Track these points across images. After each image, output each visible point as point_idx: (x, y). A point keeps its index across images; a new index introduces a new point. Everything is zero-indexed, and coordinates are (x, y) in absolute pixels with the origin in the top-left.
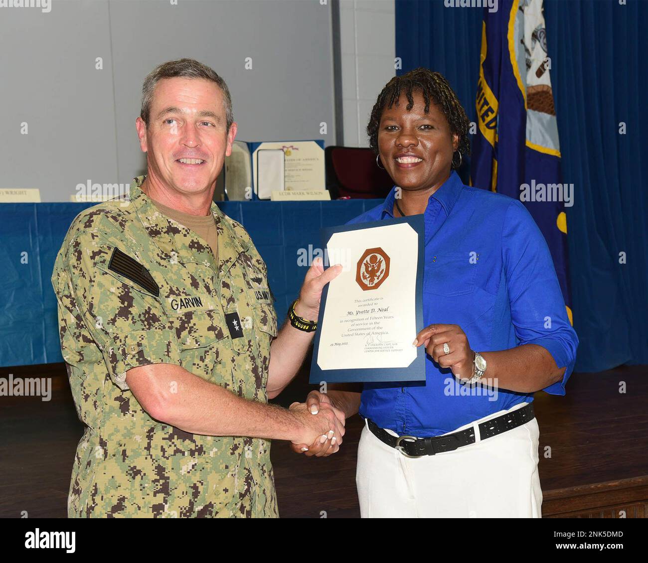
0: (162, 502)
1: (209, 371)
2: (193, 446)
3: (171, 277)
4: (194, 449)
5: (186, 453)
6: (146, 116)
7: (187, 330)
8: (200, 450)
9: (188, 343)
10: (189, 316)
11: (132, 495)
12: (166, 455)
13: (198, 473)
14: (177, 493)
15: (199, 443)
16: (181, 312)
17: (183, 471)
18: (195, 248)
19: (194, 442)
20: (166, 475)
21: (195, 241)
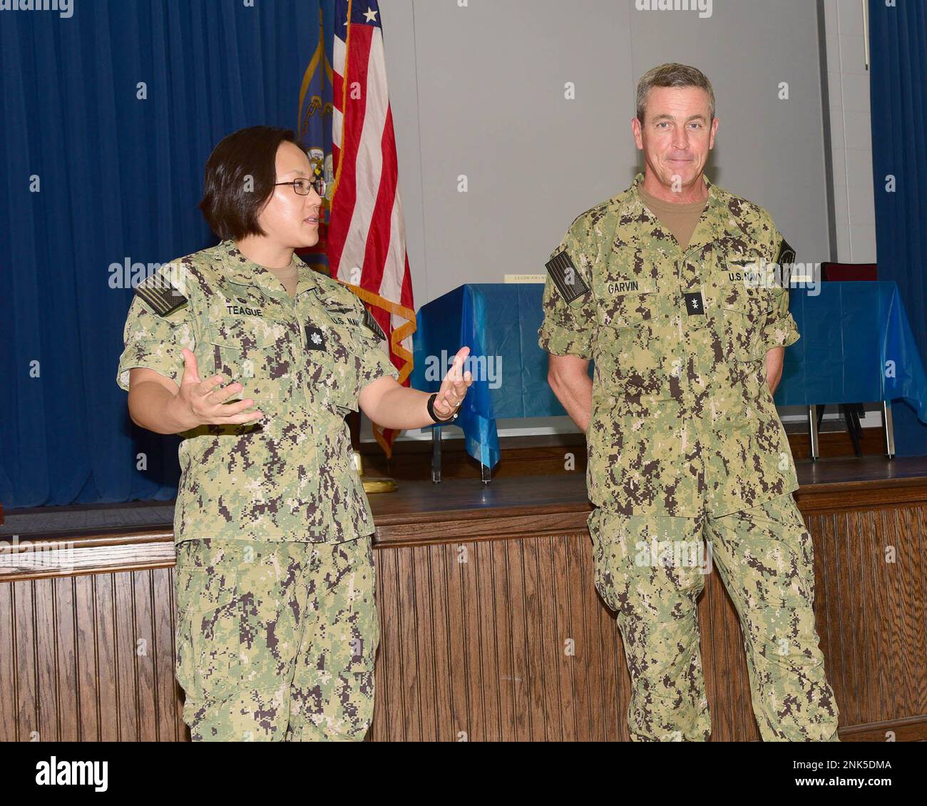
0: (616, 453)
1: (645, 346)
2: (639, 409)
3: (618, 262)
4: (640, 411)
5: (634, 415)
6: (641, 116)
7: (619, 312)
8: (646, 412)
9: (619, 323)
10: (621, 299)
11: (596, 445)
12: (620, 414)
13: (646, 431)
14: (628, 447)
15: (645, 406)
16: (615, 295)
17: (634, 429)
18: (656, 235)
19: (641, 405)
20: (621, 431)
21: (659, 229)
